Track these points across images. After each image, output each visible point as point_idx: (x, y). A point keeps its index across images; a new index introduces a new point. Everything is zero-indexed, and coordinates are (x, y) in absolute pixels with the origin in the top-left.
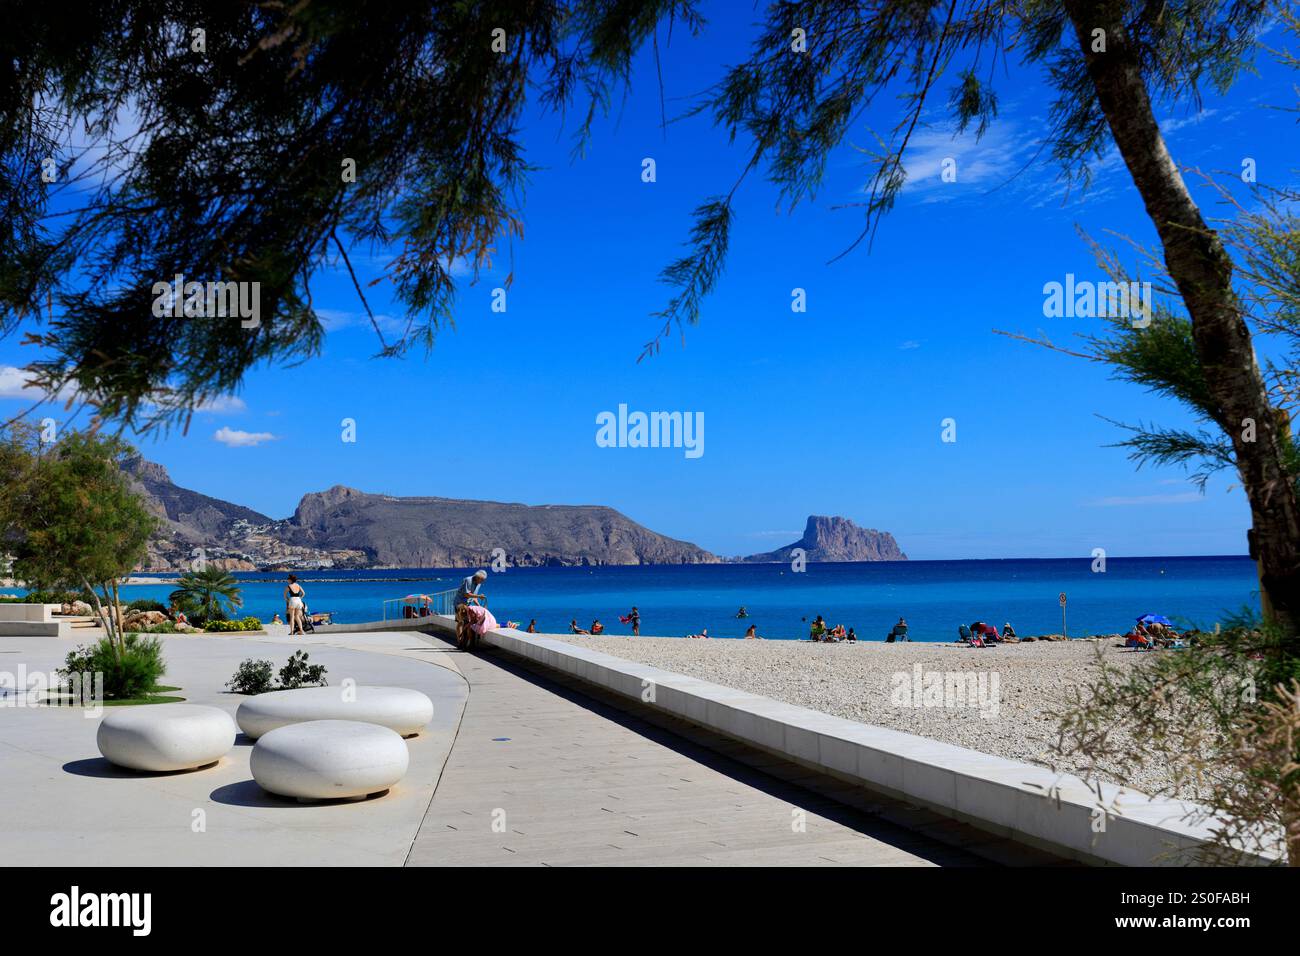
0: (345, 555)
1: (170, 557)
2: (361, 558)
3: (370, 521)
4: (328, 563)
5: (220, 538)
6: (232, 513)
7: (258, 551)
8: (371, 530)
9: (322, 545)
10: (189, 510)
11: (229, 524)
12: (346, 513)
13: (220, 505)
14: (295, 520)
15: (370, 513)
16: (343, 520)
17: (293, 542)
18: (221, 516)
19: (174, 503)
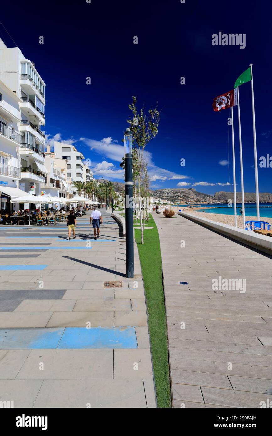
0: (222, 201)
1: (196, 202)
2: (225, 202)
3: (226, 196)
4: (220, 202)
5: (203, 199)
6: (205, 195)
7: (209, 201)
8: (226, 197)
9: (219, 200)
10: (199, 195)
11: (205, 197)
12: (222, 195)
13: (203, 194)
14: (214, 196)
15: (226, 195)
16: (222, 196)
17: (214, 199)
18: (203, 196)
19: (197, 194)
